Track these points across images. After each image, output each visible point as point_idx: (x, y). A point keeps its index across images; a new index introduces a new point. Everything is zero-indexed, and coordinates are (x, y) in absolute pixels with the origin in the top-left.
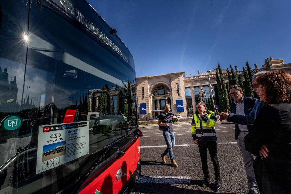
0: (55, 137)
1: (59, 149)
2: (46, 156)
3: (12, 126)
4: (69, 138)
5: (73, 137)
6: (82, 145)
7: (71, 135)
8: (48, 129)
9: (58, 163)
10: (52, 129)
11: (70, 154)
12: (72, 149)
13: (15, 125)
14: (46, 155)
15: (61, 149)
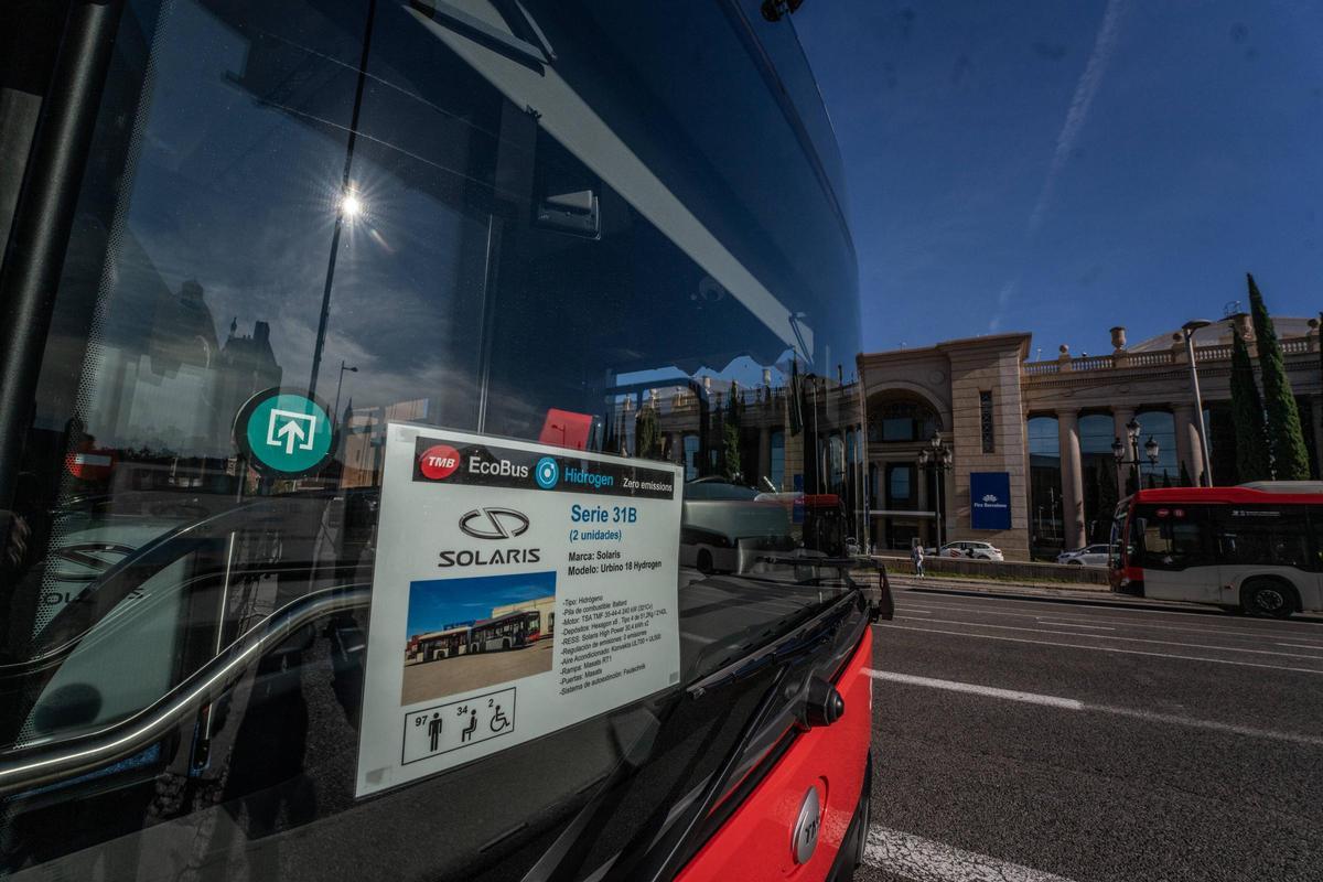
0: (491, 530)
1: (516, 630)
2: (425, 661)
3: (290, 450)
4: (572, 557)
5: (600, 556)
6: (644, 621)
7: (586, 536)
8: (450, 463)
9: (505, 729)
10: (471, 470)
11: (578, 673)
12: (591, 637)
13: (302, 446)
14: (428, 659)
15: (527, 625)
